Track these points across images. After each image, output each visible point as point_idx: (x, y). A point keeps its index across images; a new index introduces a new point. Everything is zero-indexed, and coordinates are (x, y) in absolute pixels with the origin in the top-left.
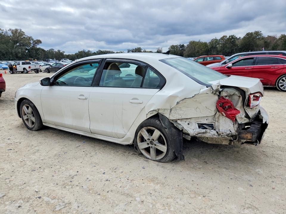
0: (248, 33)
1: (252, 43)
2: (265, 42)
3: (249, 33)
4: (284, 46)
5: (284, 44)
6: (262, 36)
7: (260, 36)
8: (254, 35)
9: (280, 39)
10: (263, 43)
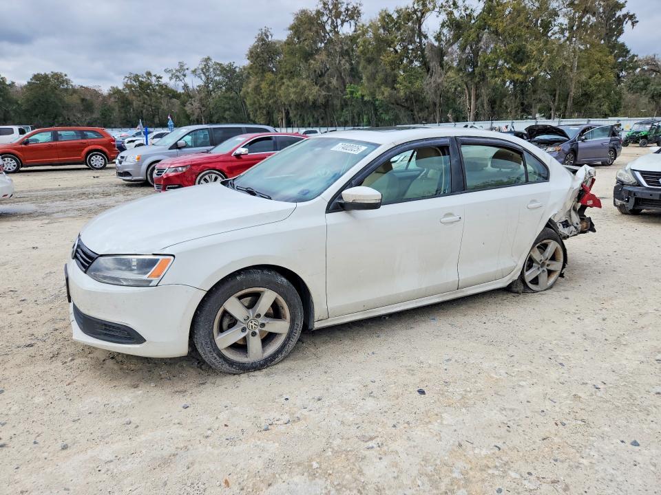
0: (36, 74)
1: (52, 99)
2: (83, 100)
3: (38, 74)
4: (122, 111)
5: (123, 107)
6: (71, 85)
7: (67, 84)
8: (53, 82)
9: (110, 95)
10: (79, 101)
